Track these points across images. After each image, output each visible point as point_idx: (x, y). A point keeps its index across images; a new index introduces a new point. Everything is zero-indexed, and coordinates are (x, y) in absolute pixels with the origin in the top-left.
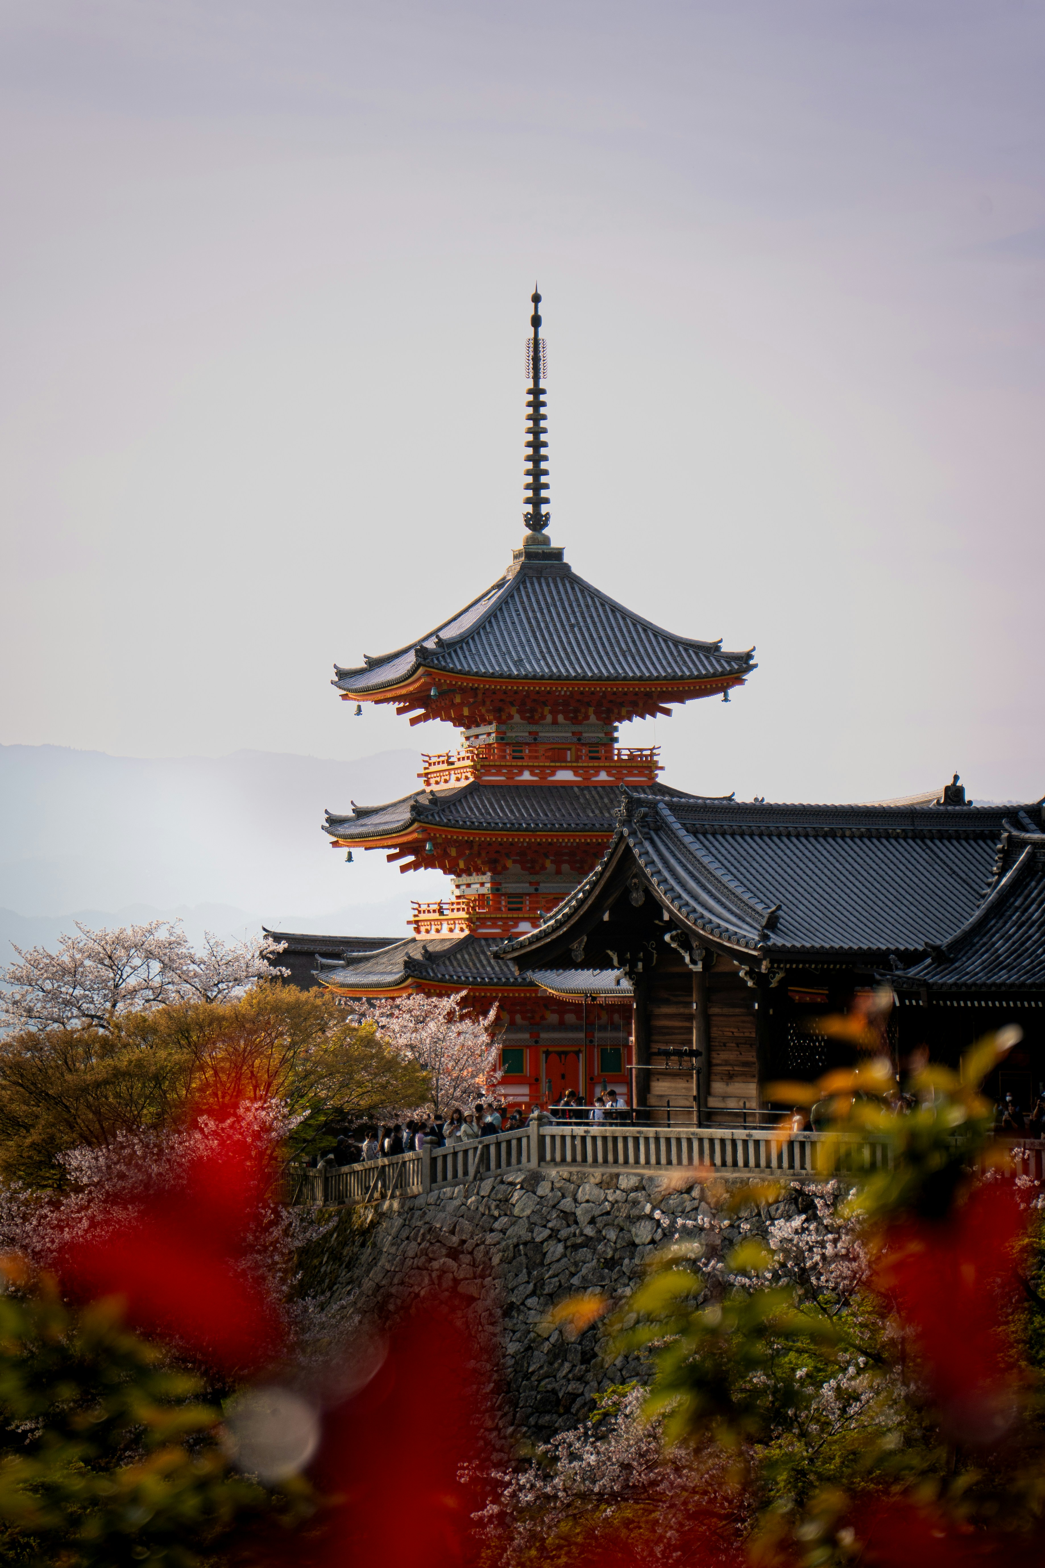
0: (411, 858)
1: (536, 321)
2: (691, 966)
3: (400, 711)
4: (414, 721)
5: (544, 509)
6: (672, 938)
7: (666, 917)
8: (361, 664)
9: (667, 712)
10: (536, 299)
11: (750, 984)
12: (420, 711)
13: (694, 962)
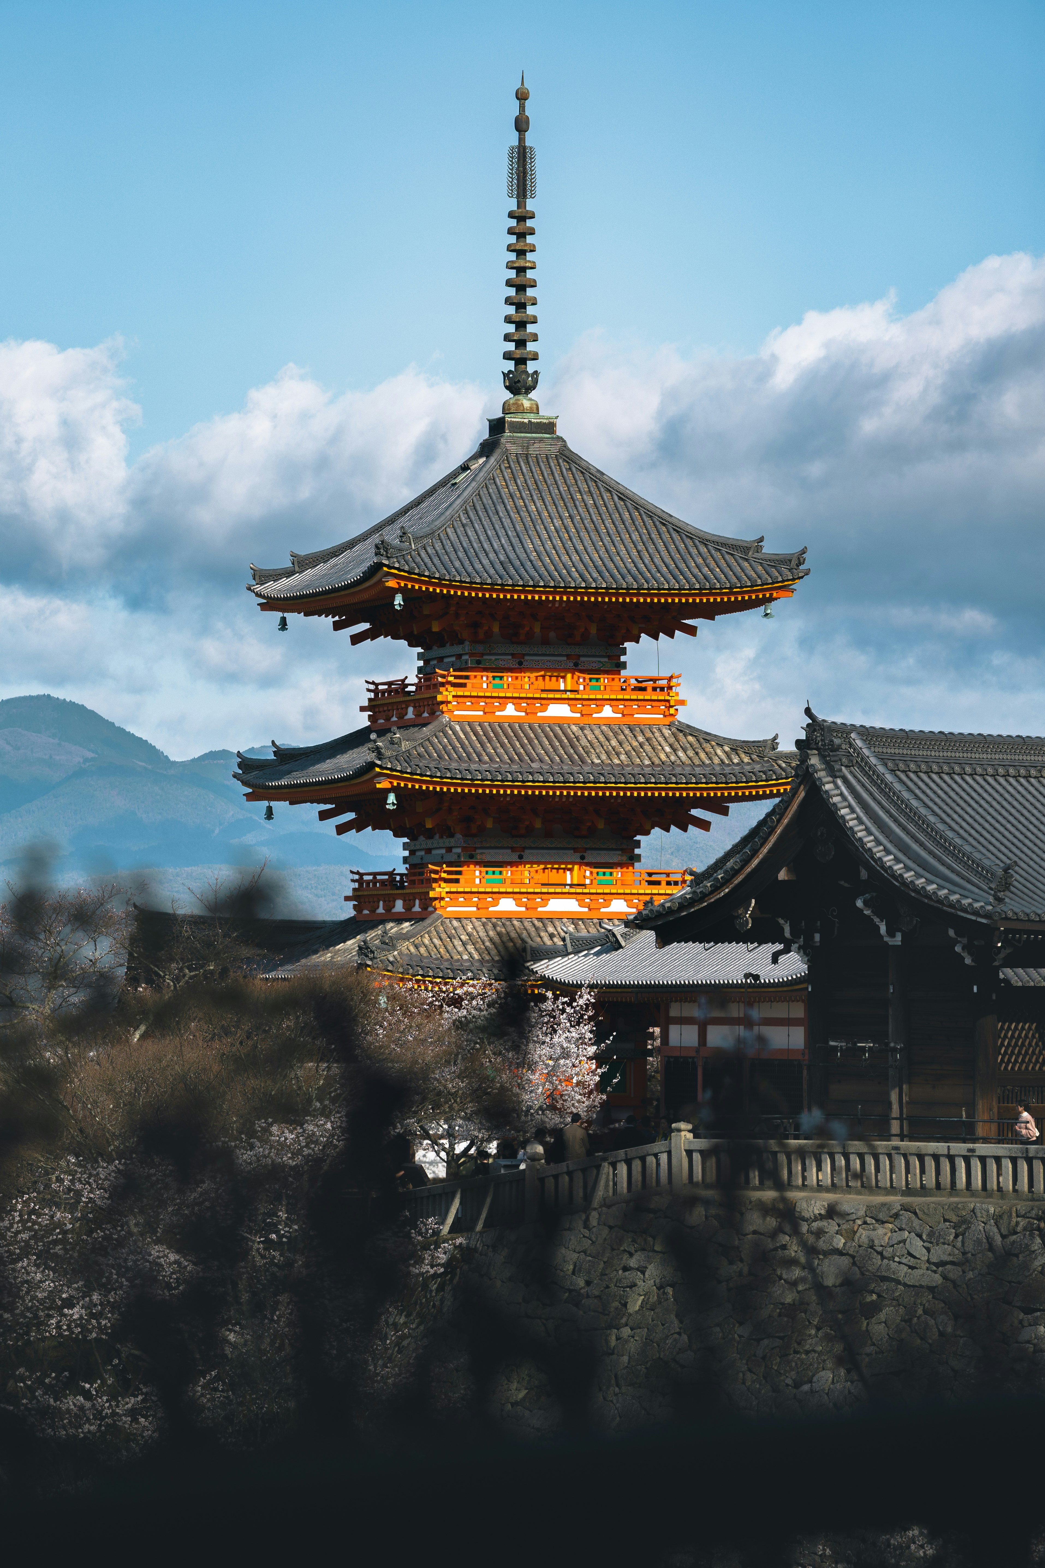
0: (350, 816)
1: (521, 125)
2: (886, 939)
3: (337, 626)
4: (356, 639)
5: (531, 367)
6: (865, 903)
7: (864, 874)
8: (286, 563)
9: (692, 631)
10: (522, 96)
11: (968, 961)
12: (365, 626)
13: (891, 933)
